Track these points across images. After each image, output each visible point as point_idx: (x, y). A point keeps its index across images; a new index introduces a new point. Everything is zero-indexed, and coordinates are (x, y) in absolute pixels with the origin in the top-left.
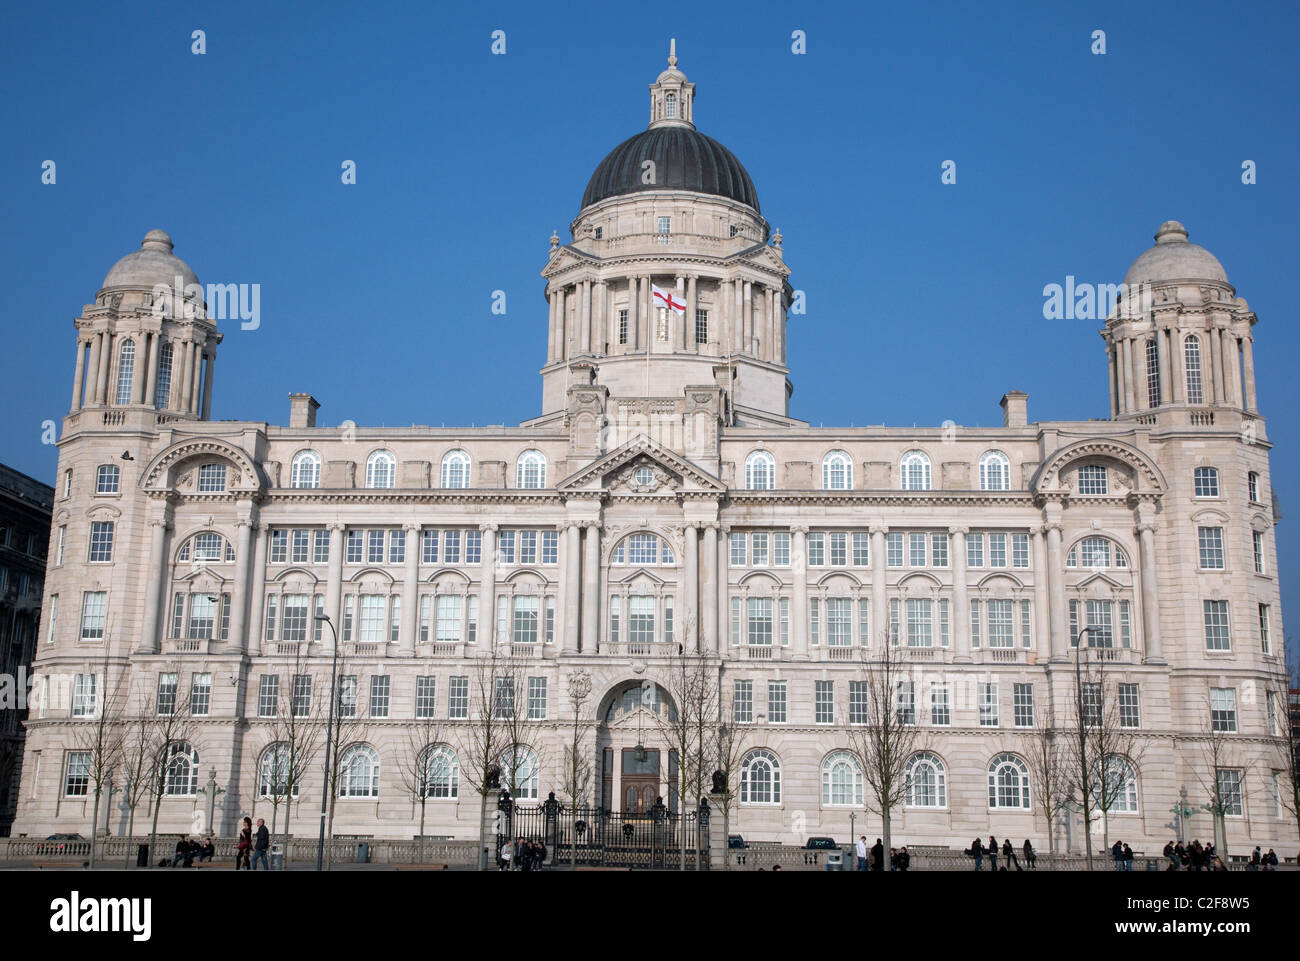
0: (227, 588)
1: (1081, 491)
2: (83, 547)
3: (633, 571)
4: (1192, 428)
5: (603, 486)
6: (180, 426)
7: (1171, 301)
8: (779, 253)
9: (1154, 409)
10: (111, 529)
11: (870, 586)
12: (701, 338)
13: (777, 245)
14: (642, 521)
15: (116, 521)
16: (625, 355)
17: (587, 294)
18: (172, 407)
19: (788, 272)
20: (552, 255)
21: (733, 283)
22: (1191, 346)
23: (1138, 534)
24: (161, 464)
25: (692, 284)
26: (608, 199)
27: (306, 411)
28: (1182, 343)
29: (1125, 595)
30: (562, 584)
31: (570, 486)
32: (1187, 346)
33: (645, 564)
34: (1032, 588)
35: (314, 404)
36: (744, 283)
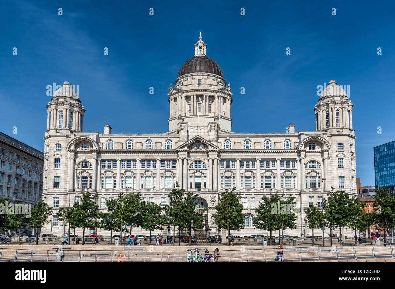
0: (91, 175)
1: (309, 149)
2: (53, 165)
3: (196, 170)
4: (337, 133)
5: (188, 149)
6: (76, 134)
7: (333, 100)
8: (230, 89)
9: (327, 128)
10: (60, 160)
11: (256, 174)
12: (210, 111)
13: (229, 87)
14: (198, 157)
15: (61, 158)
16: (190, 116)
17: (180, 100)
18: (73, 129)
19: (232, 94)
20: (170, 90)
21: (218, 97)
22: (337, 112)
23: (323, 160)
24: (72, 143)
25: (208, 97)
26: (185, 75)
27: (108, 130)
28: (335, 111)
29: (320, 175)
30: (177, 174)
31: (179, 149)
32: (336, 112)
33: (199, 168)
34: (296, 174)
35: (110, 128)
36: (221, 97)
